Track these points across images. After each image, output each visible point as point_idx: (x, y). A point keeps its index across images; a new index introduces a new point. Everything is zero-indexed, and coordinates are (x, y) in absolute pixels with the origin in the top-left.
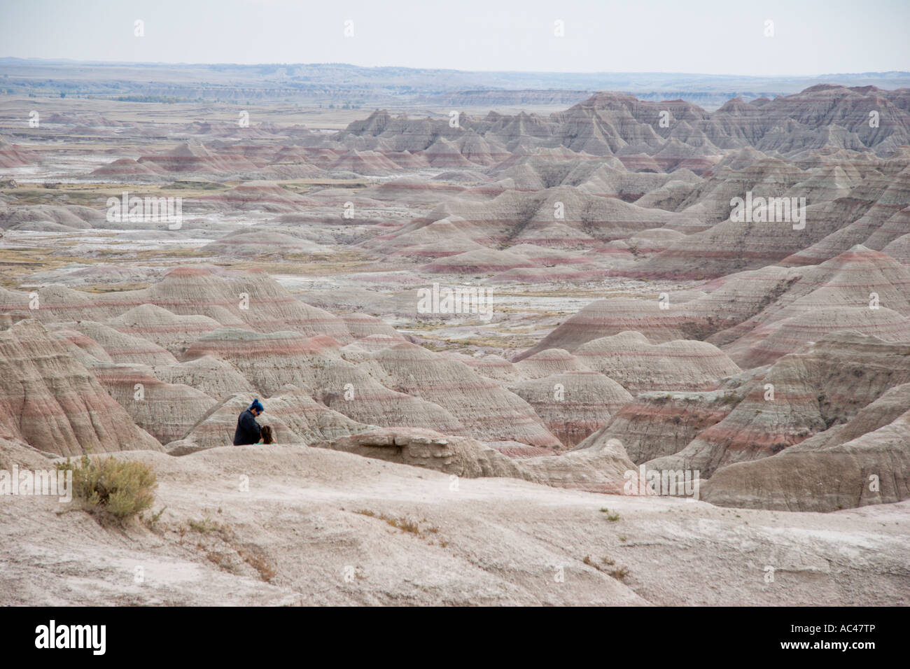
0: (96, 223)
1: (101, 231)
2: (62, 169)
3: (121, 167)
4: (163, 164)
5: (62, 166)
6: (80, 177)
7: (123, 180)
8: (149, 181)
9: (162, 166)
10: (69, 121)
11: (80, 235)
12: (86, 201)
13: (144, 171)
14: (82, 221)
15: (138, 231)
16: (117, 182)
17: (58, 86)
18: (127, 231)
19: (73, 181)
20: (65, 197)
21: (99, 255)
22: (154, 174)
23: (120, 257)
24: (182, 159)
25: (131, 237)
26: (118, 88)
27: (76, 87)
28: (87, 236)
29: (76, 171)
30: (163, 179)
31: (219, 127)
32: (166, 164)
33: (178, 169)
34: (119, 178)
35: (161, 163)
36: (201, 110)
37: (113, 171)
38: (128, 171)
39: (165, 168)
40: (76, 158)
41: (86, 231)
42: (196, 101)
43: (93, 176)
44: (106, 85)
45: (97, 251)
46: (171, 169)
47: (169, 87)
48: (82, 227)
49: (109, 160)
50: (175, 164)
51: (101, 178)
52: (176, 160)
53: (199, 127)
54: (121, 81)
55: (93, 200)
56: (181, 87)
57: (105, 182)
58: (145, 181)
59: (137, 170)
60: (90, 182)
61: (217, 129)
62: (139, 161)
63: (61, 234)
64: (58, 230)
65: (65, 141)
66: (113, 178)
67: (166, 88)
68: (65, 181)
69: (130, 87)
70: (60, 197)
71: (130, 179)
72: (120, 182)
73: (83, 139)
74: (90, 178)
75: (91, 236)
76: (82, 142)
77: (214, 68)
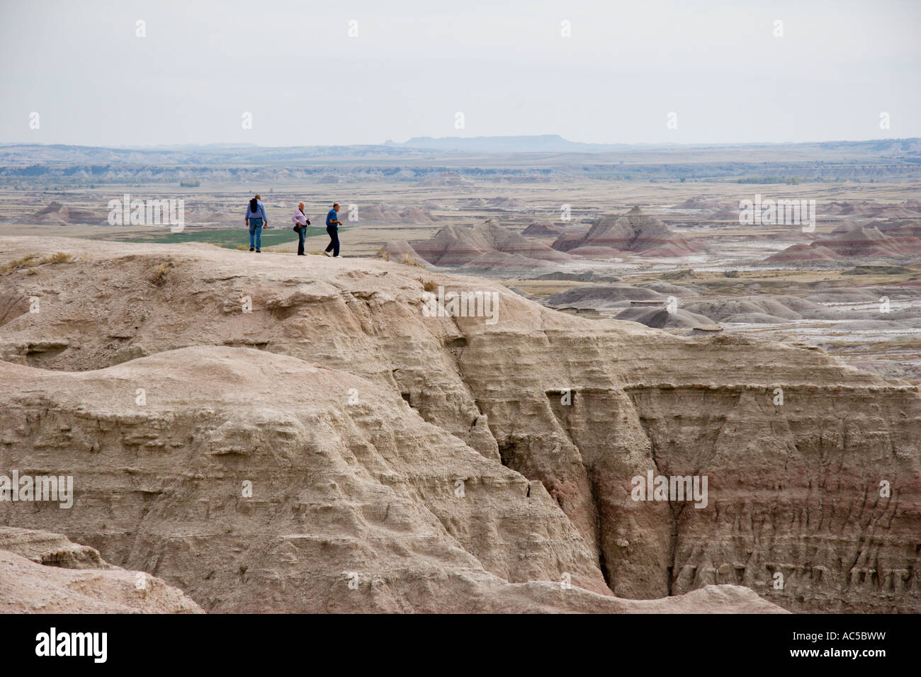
0: (806, 313)
1: (813, 321)
2: (731, 257)
3: (796, 253)
4: (836, 249)
5: (730, 254)
6: (754, 264)
7: (798, 266)
8: (825, 267)
9: (834, 250)
10: (703, 207)
11: (794, 326)
12: (779, 290)
13: (819, 256)
14: (791, 311)
15: (851, 321)
16: (793, 269)
17: (673, 171)
18: (839, 321)
19: (748, 269)
20: (757, 286)
21: (830, 348)
22: (829, 259)
23: (854, 350)
24: (856, 243)
25: (848, 327)
26: (732, 170)
27: (691, 170)
28: (800, 327)
29: (745, 259)
30: (839, 264)
31: (862, 207)
32: (840, 248)
33: (851, 254)
34: (794, 265)
35: (834, 248)
36: (831, 190)
37: (788, 257)
38: (803, 257)
39: (838, 252)
40: (741, 245)
41: (798, 322)
42: (816, 180)
43: (767, 263)
44: (721, 168)
45: (827, 344)
46: (845, 253)
47: (786, 167)
48: (793, 318)
49: (782, 247)
50: (849, 248)
51: (776, 265)
52: (851, 244)
53: (841, 208)
54: (735, 163)
55: (786, 289)
56: (798, 167)
57: (780, 268)
58: (822, 266)
59: (812, 255)
60: (764, 269)
61: (860, 210)
62: (813, 245)
63: (773, 325)
64: (770, 321)
65: (711, 227)
66: (789, 265)
67: (783, 169)
68: (740, 269)
69: (744, 169)
70: (751, 286)
71: (805, 265)
72: (795, 268)
73: (727, 224)
74: (765, 265)
75: (805, 327)
76: (728, 227)
77: (826, 146)
